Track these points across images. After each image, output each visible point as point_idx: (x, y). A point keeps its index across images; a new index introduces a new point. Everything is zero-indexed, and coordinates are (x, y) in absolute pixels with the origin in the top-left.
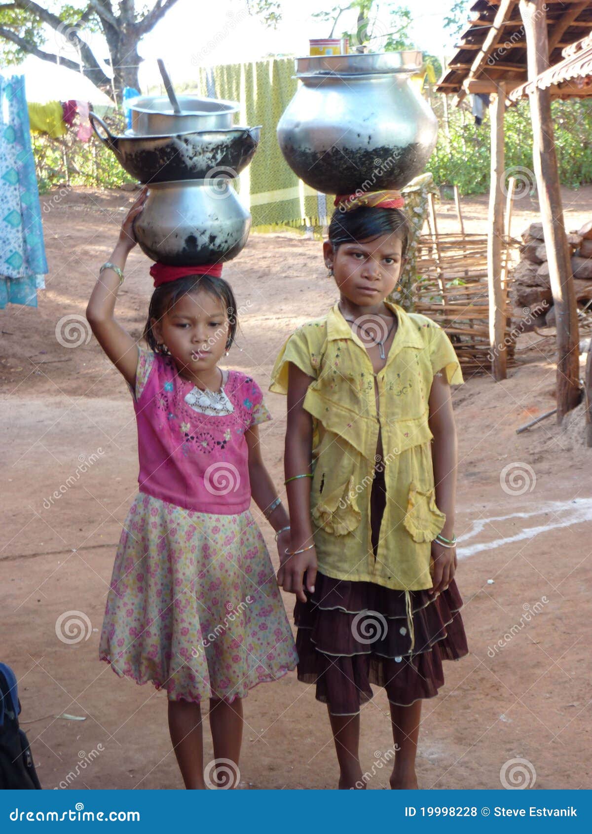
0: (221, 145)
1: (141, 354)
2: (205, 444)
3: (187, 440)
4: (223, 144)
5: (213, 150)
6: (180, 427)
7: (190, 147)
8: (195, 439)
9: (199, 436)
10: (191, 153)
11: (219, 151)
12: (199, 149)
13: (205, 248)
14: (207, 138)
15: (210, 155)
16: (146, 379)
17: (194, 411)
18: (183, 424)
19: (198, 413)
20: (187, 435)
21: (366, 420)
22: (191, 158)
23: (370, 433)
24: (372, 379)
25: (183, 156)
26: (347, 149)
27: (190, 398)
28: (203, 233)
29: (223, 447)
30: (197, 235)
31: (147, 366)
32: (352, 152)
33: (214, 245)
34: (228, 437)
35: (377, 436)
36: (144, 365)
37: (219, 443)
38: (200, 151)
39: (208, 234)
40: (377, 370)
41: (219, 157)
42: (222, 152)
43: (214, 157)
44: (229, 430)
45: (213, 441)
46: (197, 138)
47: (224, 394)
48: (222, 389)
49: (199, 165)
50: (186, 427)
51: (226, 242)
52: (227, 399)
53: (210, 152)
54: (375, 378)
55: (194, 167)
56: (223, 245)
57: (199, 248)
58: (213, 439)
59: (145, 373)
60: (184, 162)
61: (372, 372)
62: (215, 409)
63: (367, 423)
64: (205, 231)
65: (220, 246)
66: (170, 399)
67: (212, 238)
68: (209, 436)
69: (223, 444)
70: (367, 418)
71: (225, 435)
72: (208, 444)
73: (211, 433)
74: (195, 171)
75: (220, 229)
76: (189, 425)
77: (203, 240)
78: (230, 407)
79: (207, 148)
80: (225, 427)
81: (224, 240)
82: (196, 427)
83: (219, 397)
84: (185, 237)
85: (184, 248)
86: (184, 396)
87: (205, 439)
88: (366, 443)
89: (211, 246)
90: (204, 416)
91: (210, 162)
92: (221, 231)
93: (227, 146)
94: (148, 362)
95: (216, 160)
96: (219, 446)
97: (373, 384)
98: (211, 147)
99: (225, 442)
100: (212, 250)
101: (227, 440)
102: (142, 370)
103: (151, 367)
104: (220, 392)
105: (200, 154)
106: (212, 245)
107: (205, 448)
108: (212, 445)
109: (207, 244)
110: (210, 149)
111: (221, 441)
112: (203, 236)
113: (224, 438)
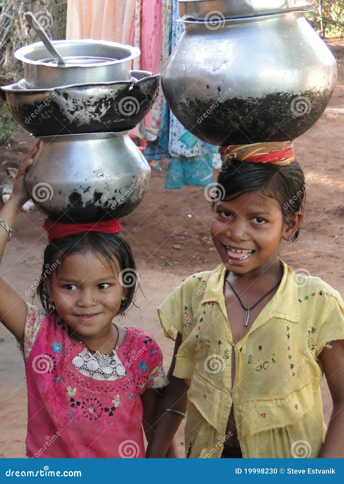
0: (105, 99)
1: (30, 312)
2: (91, 410)
3: (73, 405)
4: (106, 97)
5: (95, 103)
6: (67, 391)
7: (70, 102)
8: (81, 405)
9: (86, 401)
10: (71, 107)
11: (103, 105)
12: (80, 103)
13: (90, 205)
14: (90, 92)
15: (93, 109)
16: (34, 339)
17: (82, 376)
18: (69, 388)
19: (85, 377)
20: (72, 400)
21: (220, 391)
22: (72, 113)
23: (223, 406)
24: (230, 348)
25: (63, 110)
26: (199, 101)
27: (78, 361)
28: (87, 190)
29: (111, 414)
30: (81, 192)
31: (35, 324)
32: (204, 104)
33: (100, 202)
34: (116, 403)
35: (230, 410)
36: (32, 325)
37: (107, 410)
38: (82, 105)
39: (92, 191)
40: (237, 338)
41: (104, 110)
42: (106, 105)
43: (98, 111)
44: (118, 396)
45: (100, 407)
46: (78, 92)
47: (116, 357)
48: (114, 352)
49: (81, 119)
50: (72, 392)
51: (114, 199)
52: (118, 361)
53: (93, 106)
54: (233, 347)
55: (77, 121)
56: (110, 202)
57: (84, 205)
58: (101, 405)
59: (33, 333)
60: (65, 117)
61: (231, 340)
62: (103, 374)
63: (221, 394)
64: (89, 187)
65: (107, 203)
66: (58, 361)
67: (98, 195)
68: (96, 401)
69: (111, 411)
70: (221, 390)
71: (113, 401)
72: (94, 411)
73: (98, 399)
74: (78, 126)
75: (106, 186)
76: (75, 390)
77: (88, 197)
78: (121, 371)
79: (88, 102)
80: (114, 392)
81: (111, 197)
82: (84, 391)
83: (110, 360)
84: (69, 194)
85: (69, 205)
86: (71, 359)
87: (92, 405)
88: (219, 415)
89: (97, 204)
90: (91, 379)
91: (93, 116)
92: (107, 188)
93: (111, 99)
94: (37, 320)
95: (100, 113)
96: (107, 414)
97: (230, 354)
98: (93, 101)
99: (114, 409)
100: (99, 208)
101: (116, 406)
102: (30, 329)
103: (40, 326)
104: (112, 355)
105: (82, 108)
106: (98, 202)
107: (90, 414)
108: (99, 412)
109: (93, 201)
110: (92, 103)
111: (110, 408)
112: (87, 193)
113: (113, 404)
